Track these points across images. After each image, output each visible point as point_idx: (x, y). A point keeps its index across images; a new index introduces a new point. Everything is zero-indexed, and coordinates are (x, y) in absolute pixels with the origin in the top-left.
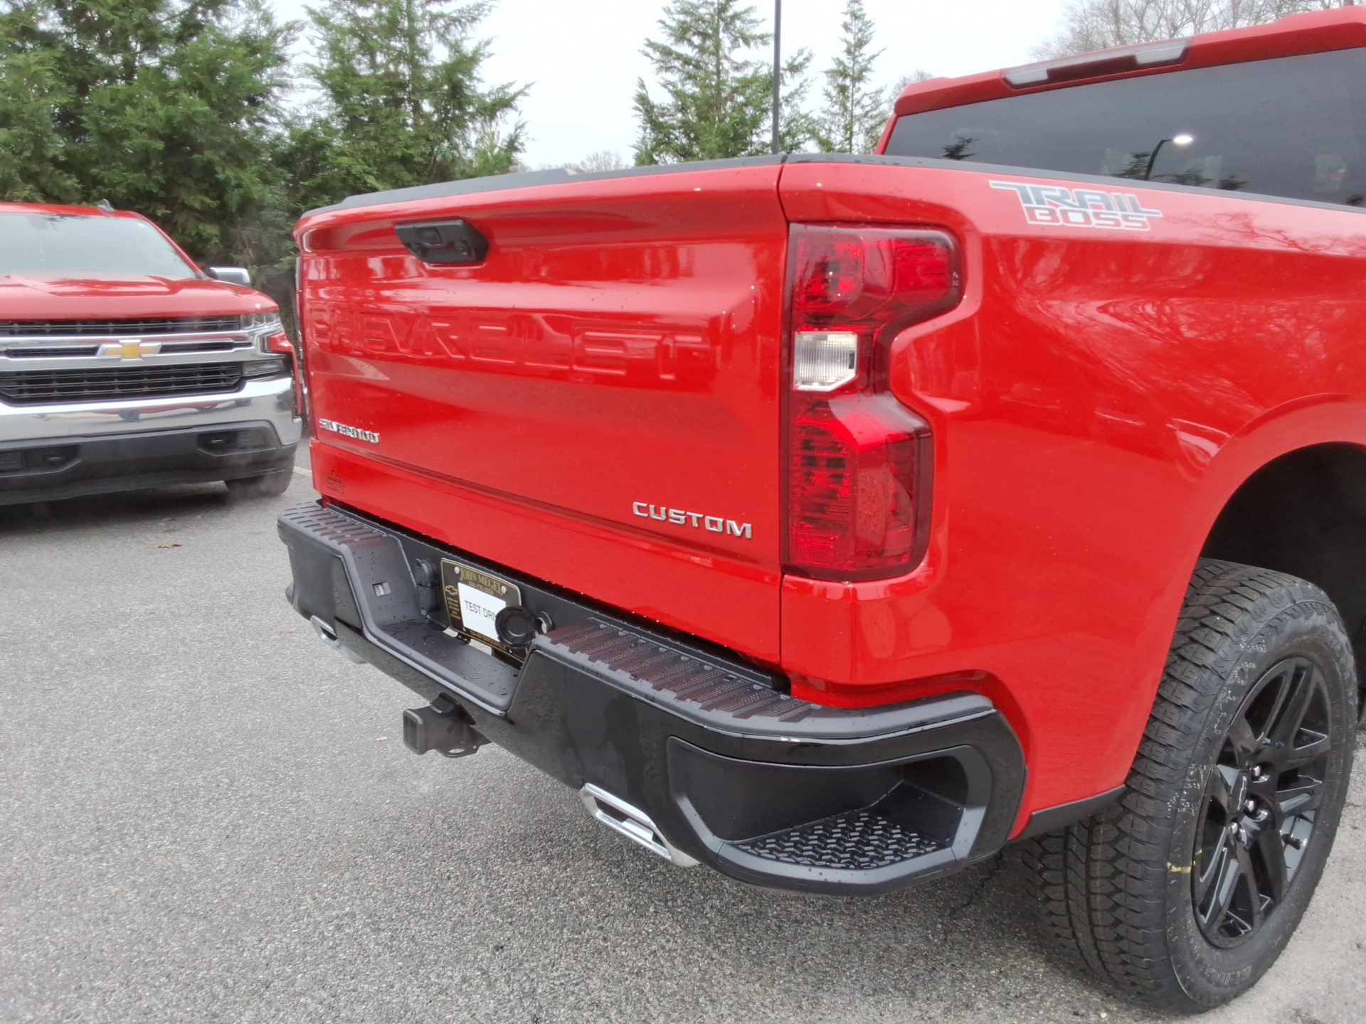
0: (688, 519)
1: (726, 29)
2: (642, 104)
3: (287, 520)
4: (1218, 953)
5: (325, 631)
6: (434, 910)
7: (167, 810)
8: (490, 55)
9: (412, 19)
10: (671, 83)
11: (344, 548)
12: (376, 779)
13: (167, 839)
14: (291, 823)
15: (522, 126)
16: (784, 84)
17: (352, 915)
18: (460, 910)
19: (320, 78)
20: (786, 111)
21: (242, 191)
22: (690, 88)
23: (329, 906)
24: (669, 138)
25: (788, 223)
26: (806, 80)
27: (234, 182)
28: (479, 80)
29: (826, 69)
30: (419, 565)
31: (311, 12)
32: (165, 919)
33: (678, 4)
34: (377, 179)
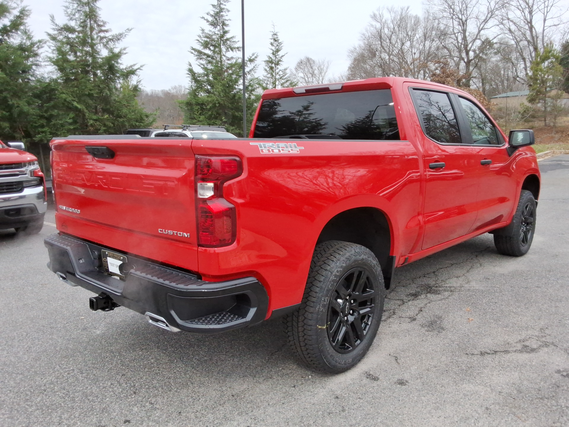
0: (174, 233)
1: (224, 44)
2: (191, 72)
3: (48, 240)
4: (340, 355)
5: (62, 277)
6: (102, 366)
7: (4, 344)
8: (125, 54)
9: (92, 39)
10: (202, 64)
11: (68, 248)
12: (80, 331)
13: (5, 352)
14: (50, 345)
15: (140, 81)
16: (247, 66)
17: (73, 370)
18: (111, 366)
19: (53, 62)
20: (249, 77)
21: (19, 109)
22: (210, 67)
23: (65, 368)
24: (202, 86)
25: (195, 155)
26: (256, 65)
27: (16, 105)
28: (121, 64)
29: (265, 60)
30: (94, 252)
31: (49, 35)
32: (7, 375)
33: (203, 34)
34: (77, 103)
